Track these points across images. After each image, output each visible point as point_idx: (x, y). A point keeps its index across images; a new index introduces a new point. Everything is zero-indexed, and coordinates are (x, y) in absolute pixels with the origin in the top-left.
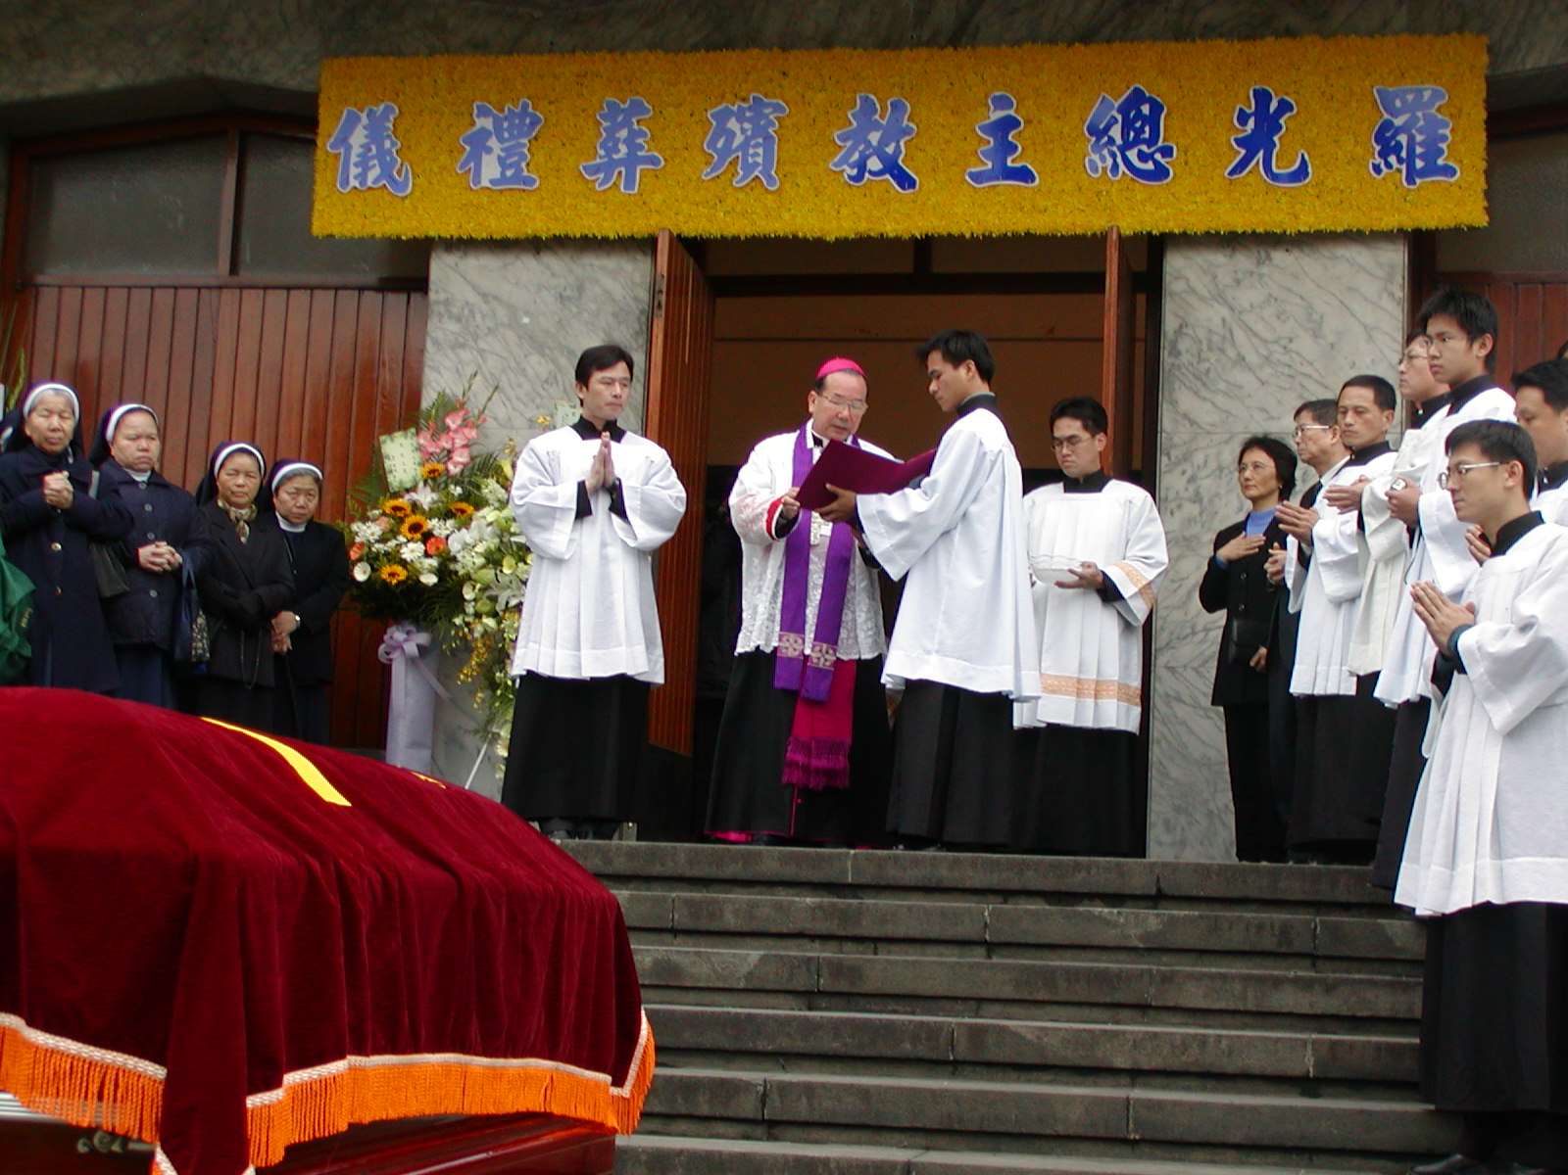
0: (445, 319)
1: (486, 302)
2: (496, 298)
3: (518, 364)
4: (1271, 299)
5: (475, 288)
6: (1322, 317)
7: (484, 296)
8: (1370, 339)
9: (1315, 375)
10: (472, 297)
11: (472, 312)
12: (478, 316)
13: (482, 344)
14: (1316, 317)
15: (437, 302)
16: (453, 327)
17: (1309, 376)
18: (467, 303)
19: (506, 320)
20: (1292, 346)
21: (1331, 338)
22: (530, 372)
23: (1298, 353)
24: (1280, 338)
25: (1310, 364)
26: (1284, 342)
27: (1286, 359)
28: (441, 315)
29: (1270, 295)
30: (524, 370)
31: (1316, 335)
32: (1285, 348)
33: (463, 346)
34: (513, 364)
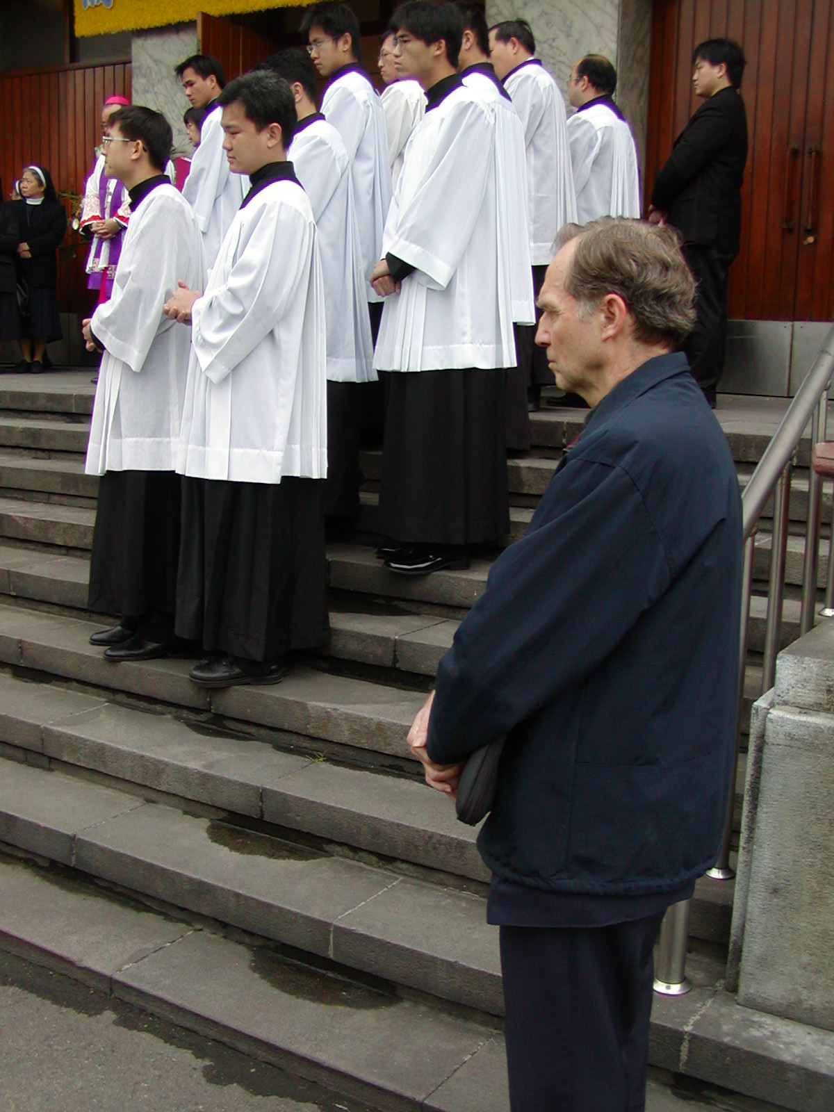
0: (139, 77)
1: (157, 65)
2: (161, 62)
3: (172, 98)
4: (544, 13)
5: (151, 57)
6: (572, 22)
7: (156, 61)
8: (599, 34)
9: (567, 62)
10: (151, 63)
11: (151, 72)
12: (154, 73)
13: (156, 89)
14: (568, 23)
15: (136, 68)
16: (143, 81)
17: (564, 63)
18: (149, 67)
19: (165, 74)
20: (555, 44)
21: (576, 36)
22: (178, 103)
23: (558, 48)
24: (548, 40)
25: (565, 54)
26: (550, 42)
27: (551, 53)
28: (138, 76)
29: (543, 11)
30: (175, 102)
31: (568, 35)
32: (551, 45)
33: (147, 91)
34: (170, 99)
